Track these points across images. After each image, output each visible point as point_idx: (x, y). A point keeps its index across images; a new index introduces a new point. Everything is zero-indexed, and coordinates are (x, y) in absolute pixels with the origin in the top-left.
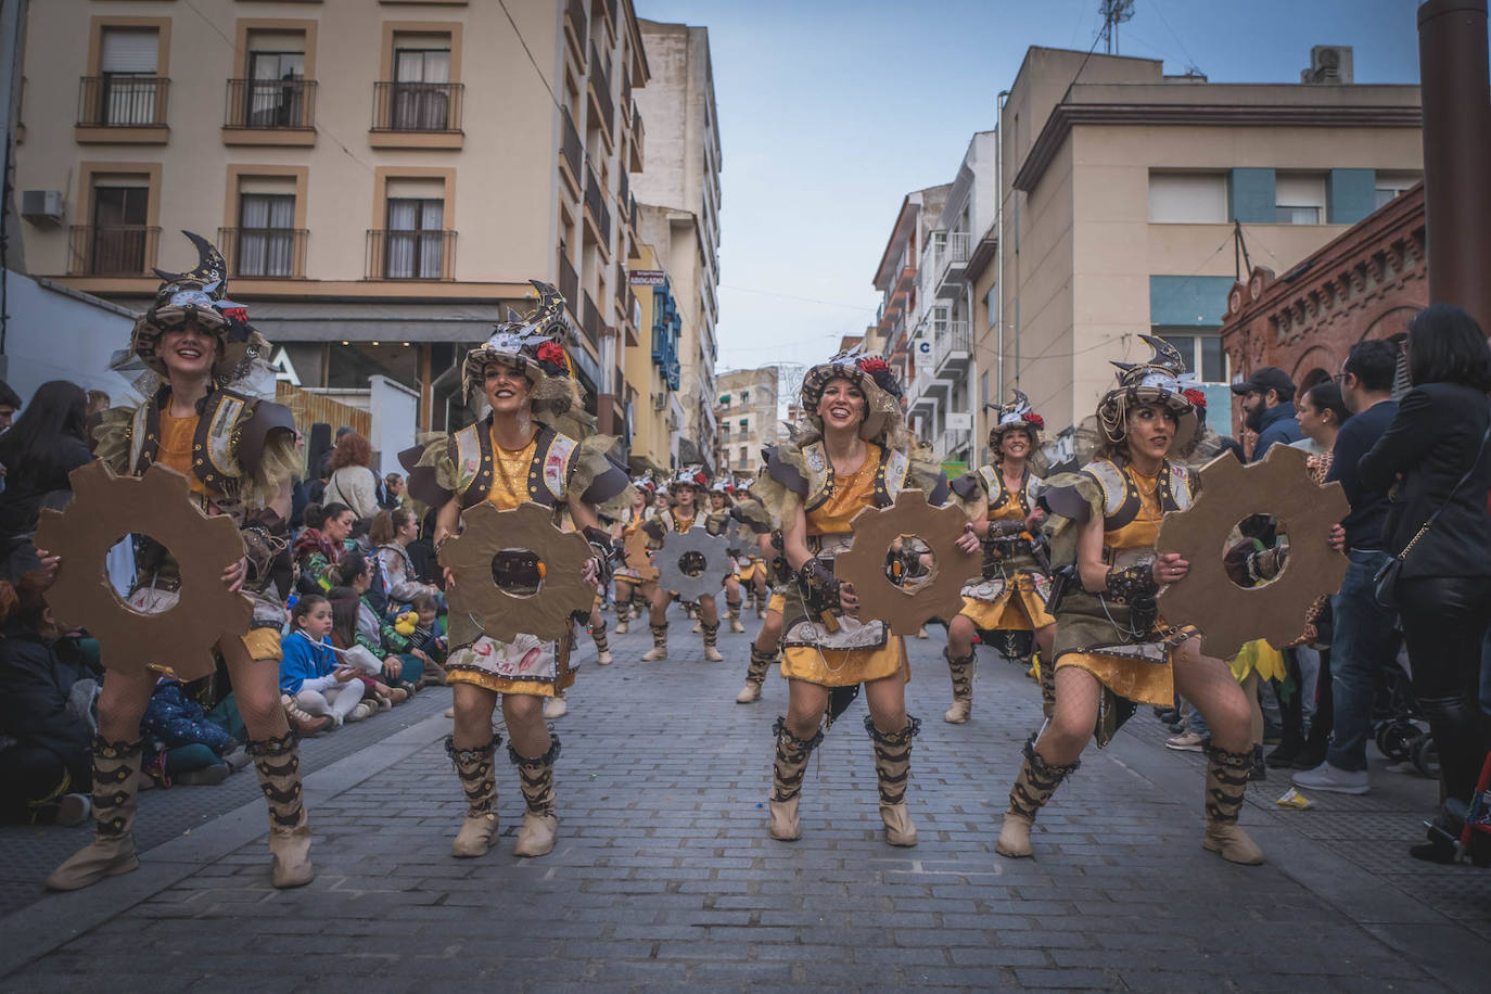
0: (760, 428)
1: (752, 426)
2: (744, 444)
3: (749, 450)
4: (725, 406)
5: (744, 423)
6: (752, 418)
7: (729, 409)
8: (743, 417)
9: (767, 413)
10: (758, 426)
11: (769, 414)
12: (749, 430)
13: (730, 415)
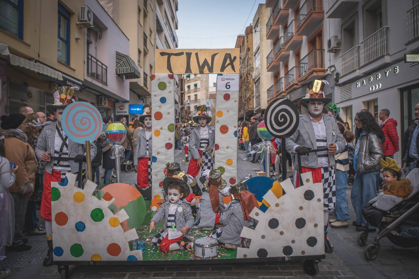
0: (202, 87)
1: (199, 86)
2: (196, 93)
3: (198, 95)
4: (188, 79)
5: (196, 85)
6: (198, 83)
7: (190, 80)
8: (195, 83)
9: (204, 80)
10: (201, 86)
11: (206, 81)
12: (198, 88)
13: (190, 82)
